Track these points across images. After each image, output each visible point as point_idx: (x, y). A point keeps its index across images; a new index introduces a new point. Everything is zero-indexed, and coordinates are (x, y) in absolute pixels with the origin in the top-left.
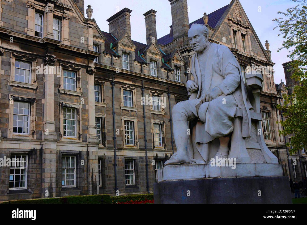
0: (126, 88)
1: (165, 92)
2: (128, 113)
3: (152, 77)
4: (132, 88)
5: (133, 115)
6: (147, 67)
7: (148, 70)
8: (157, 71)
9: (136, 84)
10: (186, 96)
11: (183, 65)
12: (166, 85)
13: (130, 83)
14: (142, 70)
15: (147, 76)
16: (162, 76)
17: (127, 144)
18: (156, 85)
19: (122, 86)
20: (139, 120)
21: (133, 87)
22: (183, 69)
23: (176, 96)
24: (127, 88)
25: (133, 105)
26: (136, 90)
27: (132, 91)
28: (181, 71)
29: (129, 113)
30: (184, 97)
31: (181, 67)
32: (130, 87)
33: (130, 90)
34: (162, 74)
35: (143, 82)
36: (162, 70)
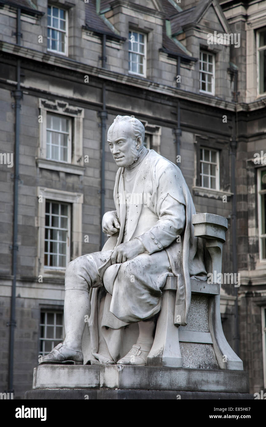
0: (55, 108)
1: (166, 123)
2: (55, 181)
3: (131, 78)
4: (72, 108)
5: (71, 185)
6: (118, 50)
7: (120, 58)
8: (148, 60)
9: (86, 98)
10: (227, 138)
11: (226, 46)
12: (171, 104)
13: (69, 93)
14: (103, 58)
15: (117, 75)
16: (160, 77)
17: (49, 268)
18: (142, 102)
19: (43, 103)
20: (87, 200)
21: (74, 106)
22: (224, 58)
23: (197, 136)
24: (58, 108)
25: (72, 157)
26: (82, 115)
27: (73, 118)
28: (219, 64)
29: (59, 181)
30: (222, 141)
31: (220, 50)
32: (67, 106)
33: (66, 114)
34: (160, 71)
35: (106, 93)
36: (163, 59)
